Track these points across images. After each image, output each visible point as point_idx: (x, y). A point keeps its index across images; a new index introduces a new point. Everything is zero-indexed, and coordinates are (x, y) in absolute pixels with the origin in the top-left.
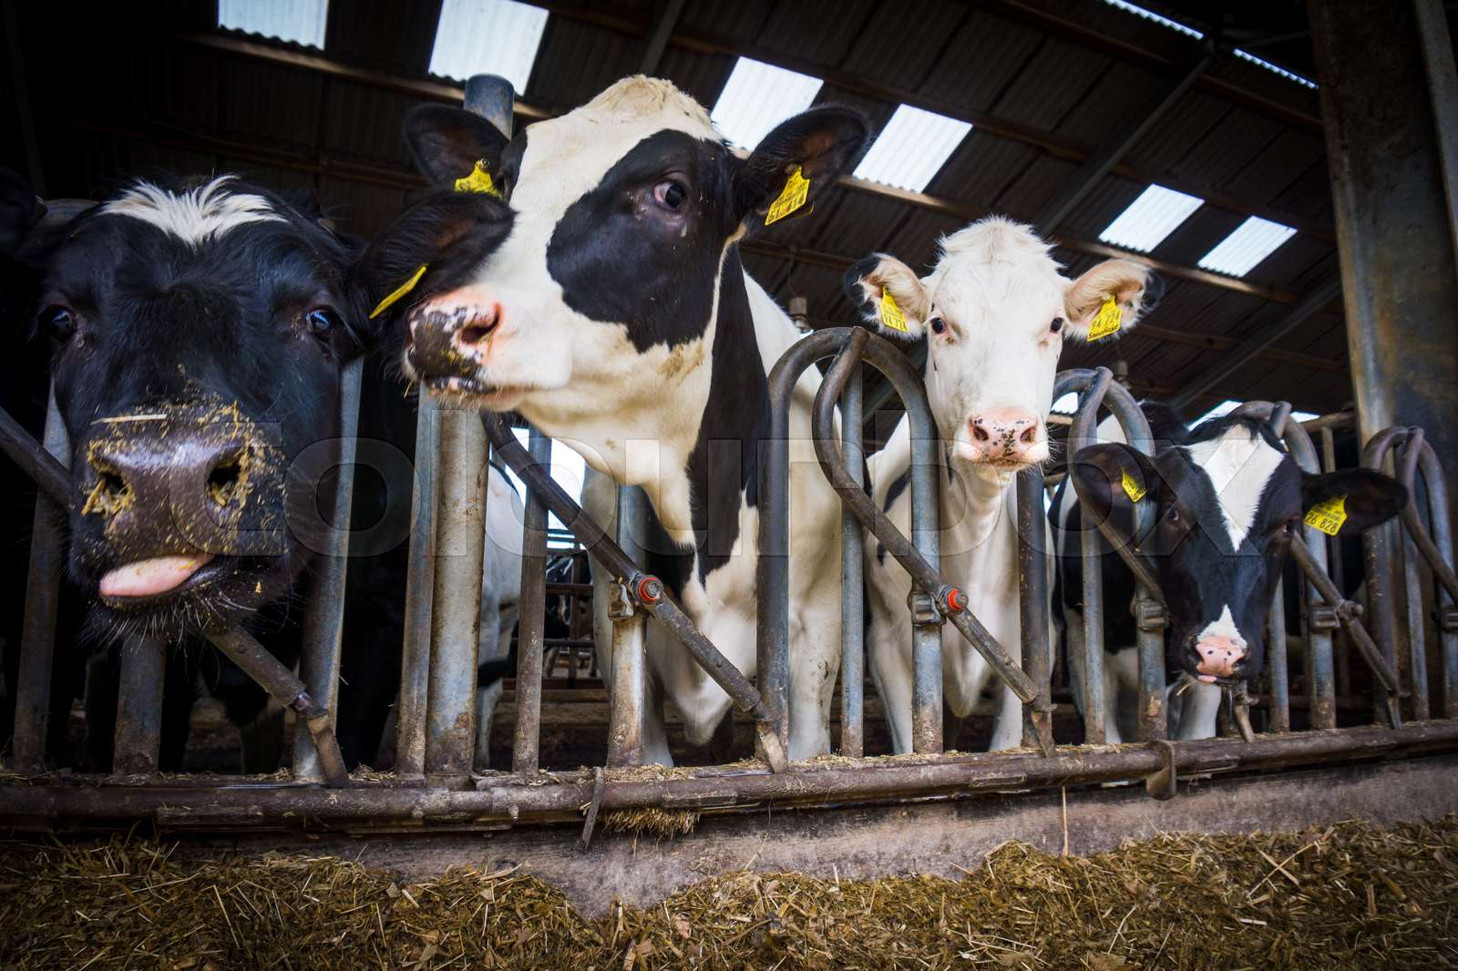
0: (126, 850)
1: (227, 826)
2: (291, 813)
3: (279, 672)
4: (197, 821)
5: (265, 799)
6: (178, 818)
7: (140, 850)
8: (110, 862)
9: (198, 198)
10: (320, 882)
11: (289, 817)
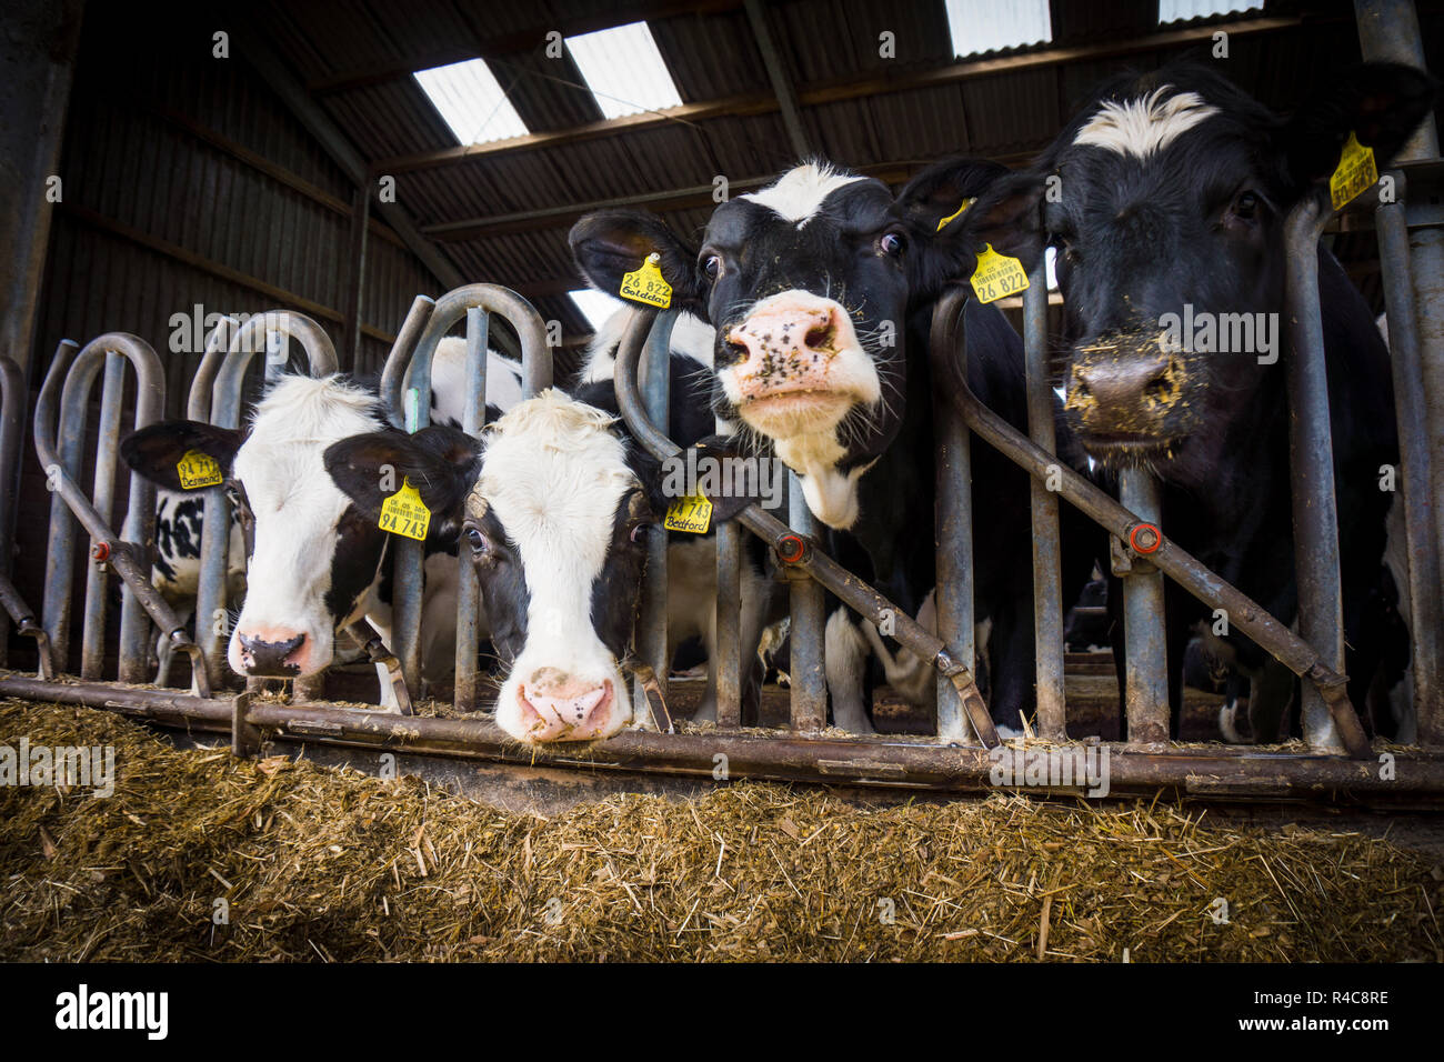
0: (1153, 815)
1: (1247, 796)
2: (1320, 785)
3: (1291, 639)
4: (1225, 791)
5: (1292, 770)
6: (1208, 786)
7: (1166, 815)
8: (1138, 825)
9: (1147, 103)
10: (1354, 859)
11: (1318, 788)
